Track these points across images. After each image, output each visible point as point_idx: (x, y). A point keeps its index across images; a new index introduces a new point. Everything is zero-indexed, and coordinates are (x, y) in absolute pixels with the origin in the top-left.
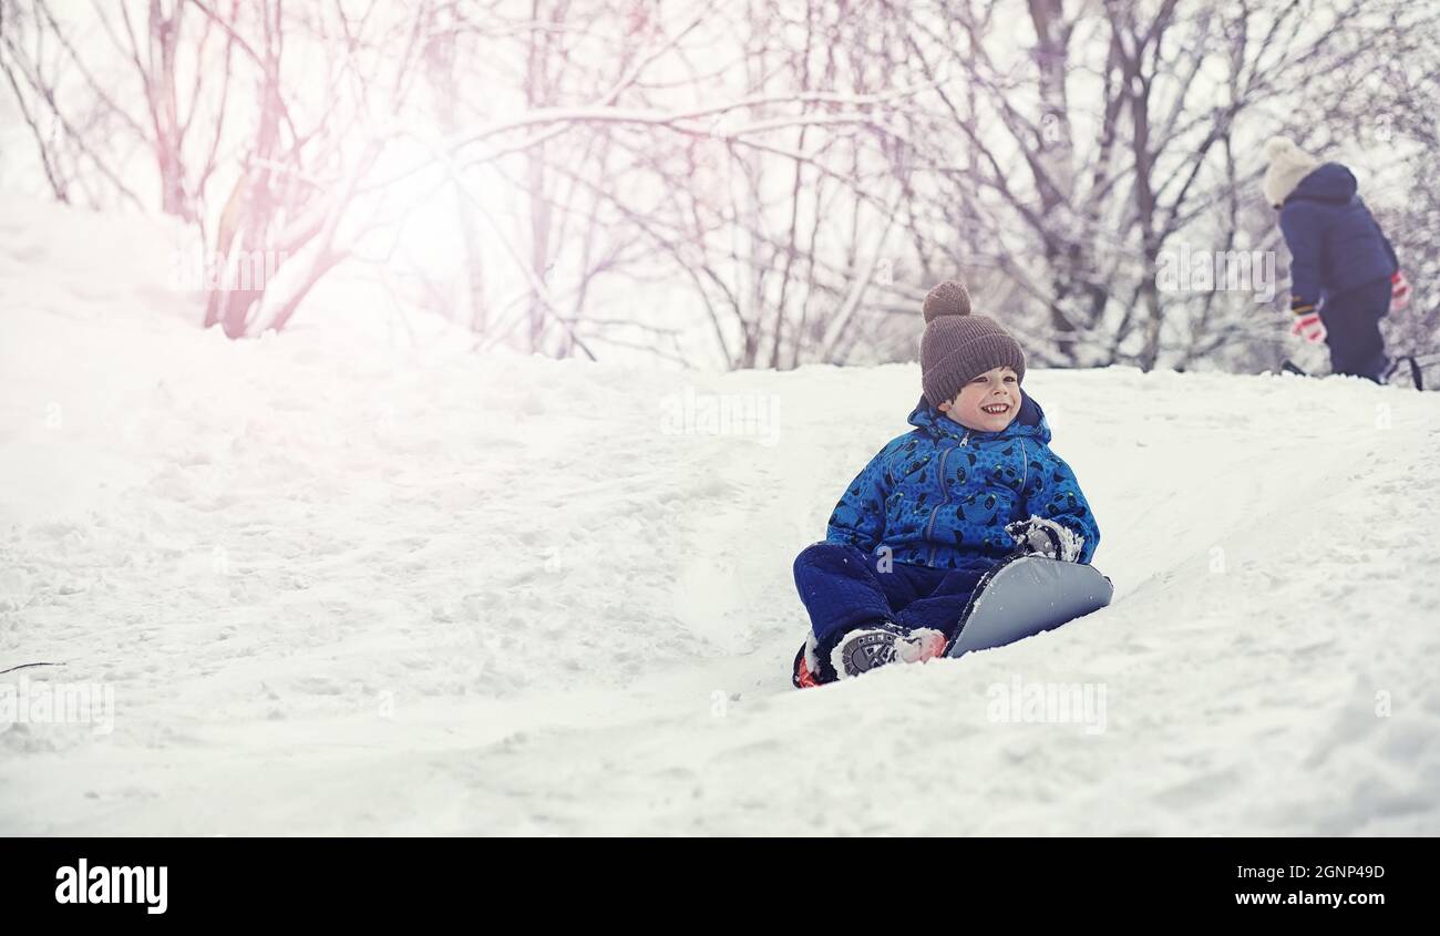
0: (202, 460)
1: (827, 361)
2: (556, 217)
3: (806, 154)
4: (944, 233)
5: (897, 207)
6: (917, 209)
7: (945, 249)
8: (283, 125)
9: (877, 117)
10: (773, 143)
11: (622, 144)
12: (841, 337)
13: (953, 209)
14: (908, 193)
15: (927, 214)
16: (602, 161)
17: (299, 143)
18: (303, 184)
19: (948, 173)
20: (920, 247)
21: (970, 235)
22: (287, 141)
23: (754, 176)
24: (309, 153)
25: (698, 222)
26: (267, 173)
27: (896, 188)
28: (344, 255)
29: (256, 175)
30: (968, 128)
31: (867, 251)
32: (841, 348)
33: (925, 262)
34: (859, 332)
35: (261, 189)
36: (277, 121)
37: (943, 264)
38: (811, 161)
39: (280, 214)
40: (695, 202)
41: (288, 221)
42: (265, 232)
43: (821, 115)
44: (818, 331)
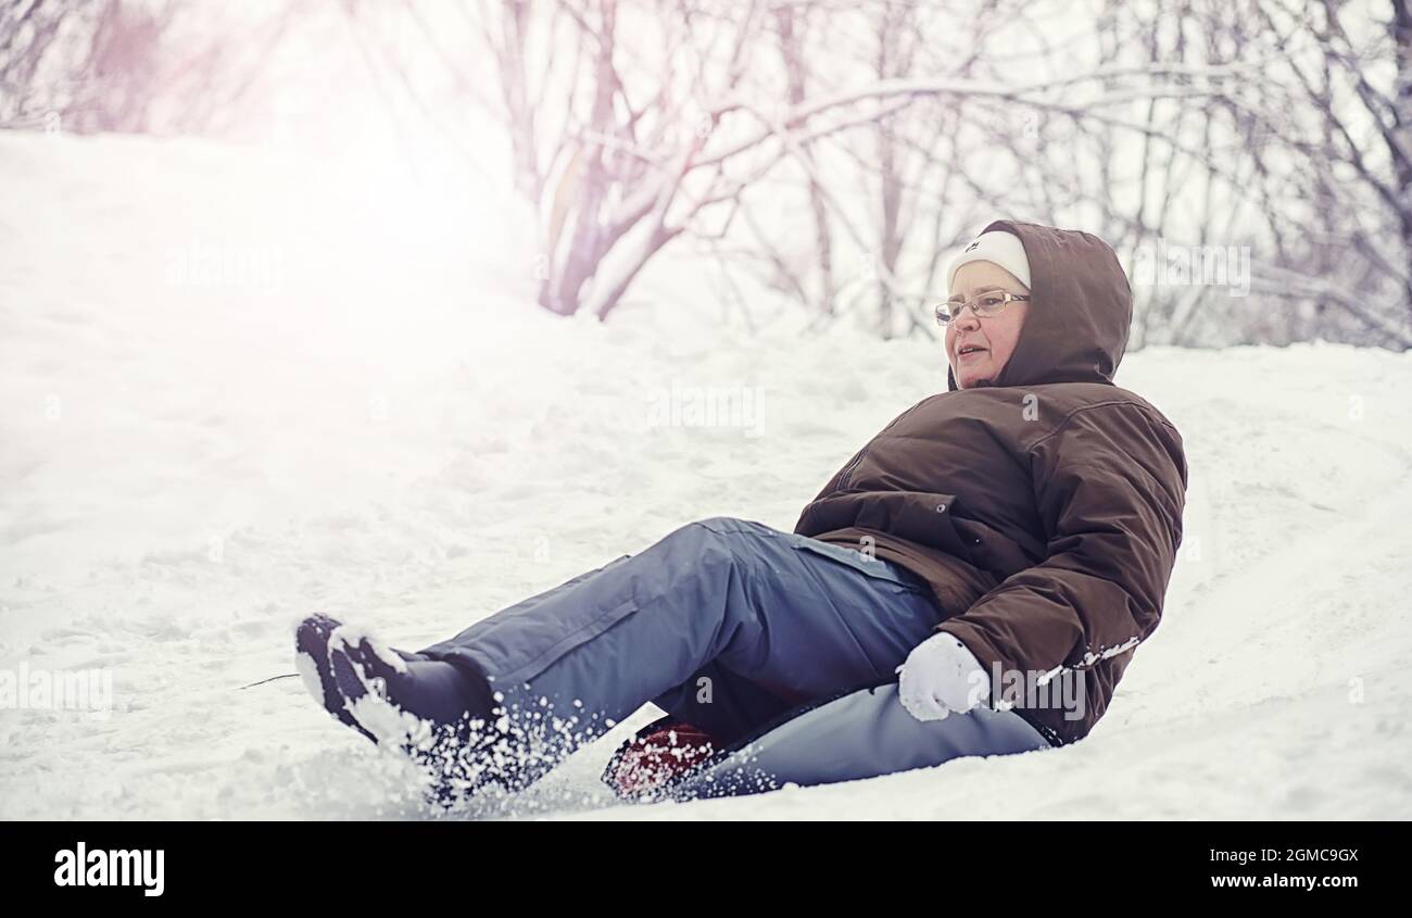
0: (499, 448)
1: (1175, 342)
2: (906, 194)
3: (1155, 127)
4: (1298, 211)
5: (1249, 184)
6: (1271, 184)
7: (1300, 226)
8: (618, 99)
9: (1228, 89)
10: (1124, 117)
11: (975, 121)
12: (1190, 316)
13: (1309, 188)
14: (1261, 168)
15: (1280, 193)
16: (953, 139)
17: (635, 117)
18: (639, 159)
19: (1302, 146)
20: (1272, 223)
21: (1324, 213)
22: (622, 117)
23: (1106, 152)
24: (644, 128)
25: (1048, 200)
26: (601, 147)
27: (1247, 164)
28: (679, 232)
29: (590, 150)
30: (1323, 102)
31: (1219, 226)
32: (1192, 326)
33: (1279, 239)
34: (1211, 310)
35: (596, 164)
36: (612, 95)
37: (1297, 242)
38: (1160, 135)
39: (615, 190)
40: (1045, 179)
41: (624, 196)
42: (598, 208)
43: (1171, 88)
44: (1168, 310)
